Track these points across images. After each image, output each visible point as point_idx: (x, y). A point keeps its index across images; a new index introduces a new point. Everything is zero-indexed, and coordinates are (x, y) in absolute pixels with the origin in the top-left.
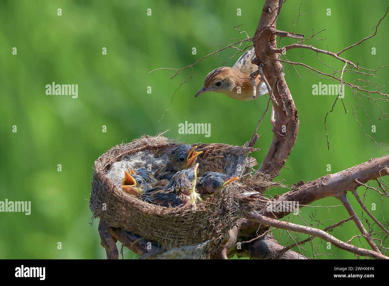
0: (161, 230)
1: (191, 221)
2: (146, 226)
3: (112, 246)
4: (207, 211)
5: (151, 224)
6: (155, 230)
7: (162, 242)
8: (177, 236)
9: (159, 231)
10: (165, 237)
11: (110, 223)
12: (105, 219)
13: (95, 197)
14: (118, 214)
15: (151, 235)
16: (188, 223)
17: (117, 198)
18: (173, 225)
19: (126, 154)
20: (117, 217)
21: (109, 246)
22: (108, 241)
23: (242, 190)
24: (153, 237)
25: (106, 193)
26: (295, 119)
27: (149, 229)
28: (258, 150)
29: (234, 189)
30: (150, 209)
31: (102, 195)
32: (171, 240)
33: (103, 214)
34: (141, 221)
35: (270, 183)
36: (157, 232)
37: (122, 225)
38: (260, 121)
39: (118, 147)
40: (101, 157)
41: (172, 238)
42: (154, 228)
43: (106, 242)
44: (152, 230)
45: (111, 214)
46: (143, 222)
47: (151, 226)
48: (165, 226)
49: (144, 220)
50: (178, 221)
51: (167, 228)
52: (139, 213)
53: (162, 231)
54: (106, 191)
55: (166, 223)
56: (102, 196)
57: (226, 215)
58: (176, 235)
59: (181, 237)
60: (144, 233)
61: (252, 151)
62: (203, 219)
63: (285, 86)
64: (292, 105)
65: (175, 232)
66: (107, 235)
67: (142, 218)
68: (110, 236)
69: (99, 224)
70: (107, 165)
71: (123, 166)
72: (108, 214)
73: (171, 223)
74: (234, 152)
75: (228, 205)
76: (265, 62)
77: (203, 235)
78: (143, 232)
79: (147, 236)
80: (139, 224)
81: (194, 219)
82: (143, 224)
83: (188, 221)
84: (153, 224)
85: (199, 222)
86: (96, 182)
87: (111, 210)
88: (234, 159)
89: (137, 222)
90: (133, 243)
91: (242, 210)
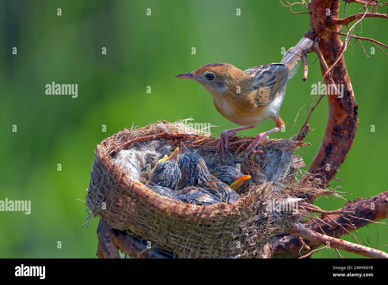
0: (180, 235)
1: (219, 226)
2: (160, 229)
3: (114, 253)
4: (241, 215)
5: (168, 226)
6: (171, 234)
7: (180, 251)
8: (200, 245)
9: (177, 236)
10: (184, 245)
11: (112, 224)
12: (107, 218)
13: (95, 190)
14: (125, 212)
15: (166, 241)
16: (216, 228)
17: (125, 190)
18: (196, 230)
19: (136, 141)
20: (124, 216)
21: (111, 253)
22: (109, 247)
23: (285, 195)
24: (169, 245)
25: (111, 184)
26: (354, 116)
27: (164, 233)
28: (309, 145)
29: (275, 193)
30: (169, 205)
31: (105, 186)
32: (191, 249)
33: (105, 212)
34: (155, 222)
35: (320, 190)
36: (175, 237)
37: (128, 227)
38: (313, 109)
39: (126, 131)
40: (104, 141)
41: (193, 247)
42: (171, 232)
43: (106, 248)
44: (168, 234)
45: (116, 212)
46: (157, 223)
47: (168, 229)
48: (185, 231)
49: (159, 220)
50: (203, 225)
51: (188, 233)
52: (153, 211)
53: (181, 237)
54: (111, 181)
55: (187, 226)
56: (106, 188)
57: (263, 224)
58: (198, 243)
59: (205, 247)
60: (156, 239)
61: (300, 147)
62: (234, 225)
63: (344, 71)
64: (351, 98)
65: (197, 239)
66: (108, 239)
67: (157, 217)
68: (111, 241)
69: (99, 225)
70: (112, 152)
71: (132, 156)
72: (112, 212)
73: (195, 226)
74: (276, 147)
75: (266, 212)
76: (322, 35)
77: (232, 247)
78: (156, 237)
79: (161, 242)
80: (151, 225)
81: (223, 224)
82: (157, 225)
83: (216, 226)
84: (170, 227)
85: (230, 229)
86: (98, 170)
87: (116, 207)
88: (276, 156)
89: (150, 223)
90: (140, 253)
91: (284, 219)
